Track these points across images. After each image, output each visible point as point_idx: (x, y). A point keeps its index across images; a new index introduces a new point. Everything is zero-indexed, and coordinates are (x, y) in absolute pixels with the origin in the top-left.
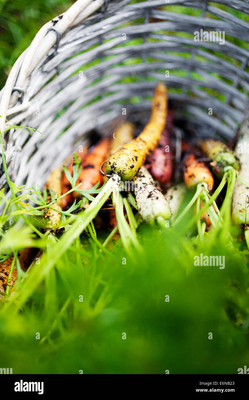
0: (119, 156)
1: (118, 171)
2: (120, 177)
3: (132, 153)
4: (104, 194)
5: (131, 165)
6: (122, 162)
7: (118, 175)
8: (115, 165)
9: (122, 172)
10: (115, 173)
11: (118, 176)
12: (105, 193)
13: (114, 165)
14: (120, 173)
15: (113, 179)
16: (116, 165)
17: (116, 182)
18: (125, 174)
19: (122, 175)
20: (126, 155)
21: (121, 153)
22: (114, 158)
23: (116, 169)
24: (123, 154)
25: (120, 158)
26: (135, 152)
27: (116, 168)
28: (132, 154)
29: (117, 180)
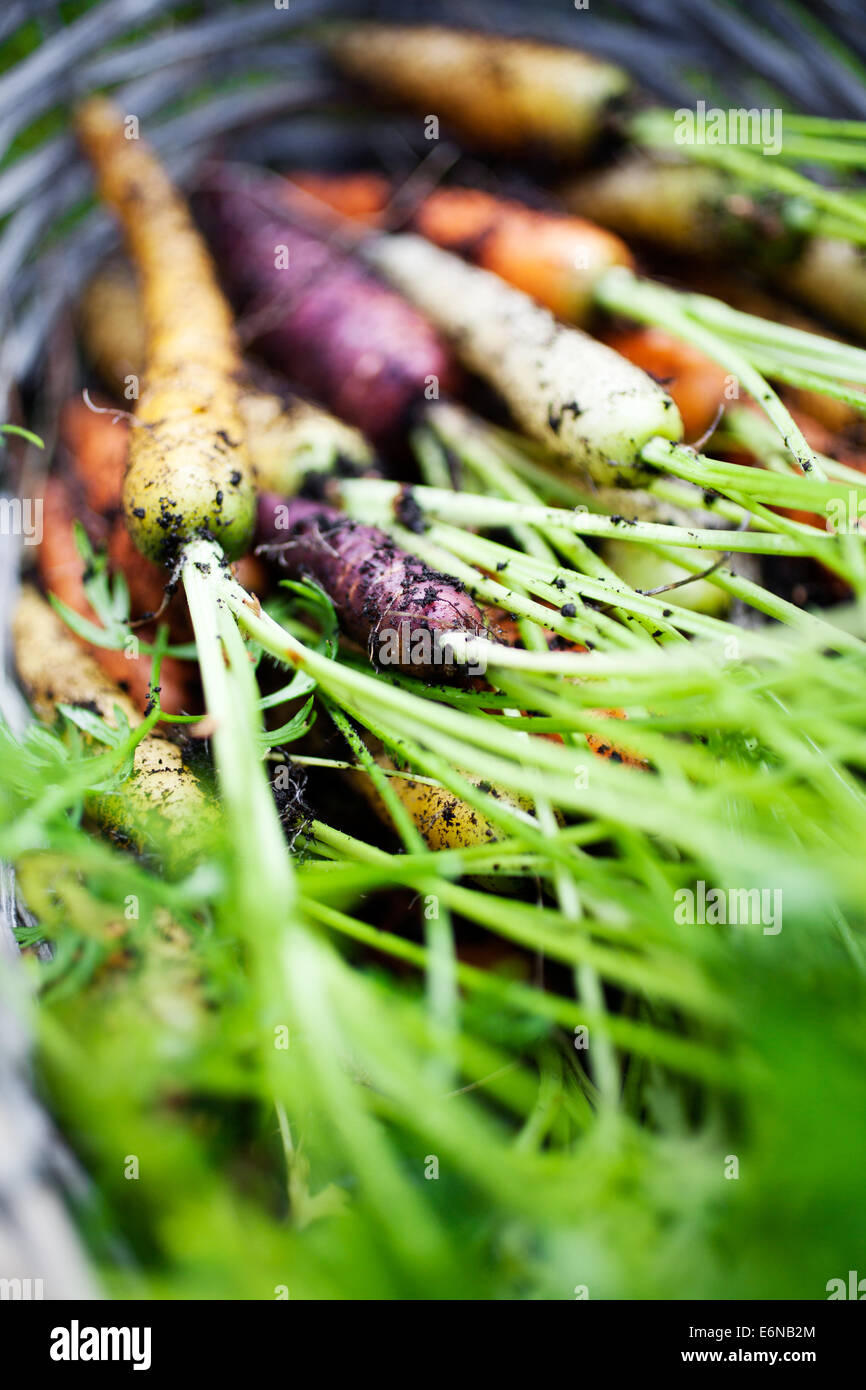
0: (160, 465)
1: (195, 524)
2: (216, 543)
3: (201, 425)
4: (218, 641)
5: (229, 478)
6: (191, 481)
7: (205, 538)
8: (171, 506)
9: (213, 522)
10: (187, 541)
11: (205, 542)
12: (219, 637)
13: (167, 510)
14: (206, 527)
15: (198, 566)
16: (174, 505)
17: (218, 572)
18: (228, 524)
19: (219, 529)
20: (182, 449)
21: (160, 447)
22: (150, 484)
23: (183, 523)
24: (169, 449)
25: (176, 471)
26: (203, 418)
27: (180, 517)
28: (200, 431)
29: (214, 564)
